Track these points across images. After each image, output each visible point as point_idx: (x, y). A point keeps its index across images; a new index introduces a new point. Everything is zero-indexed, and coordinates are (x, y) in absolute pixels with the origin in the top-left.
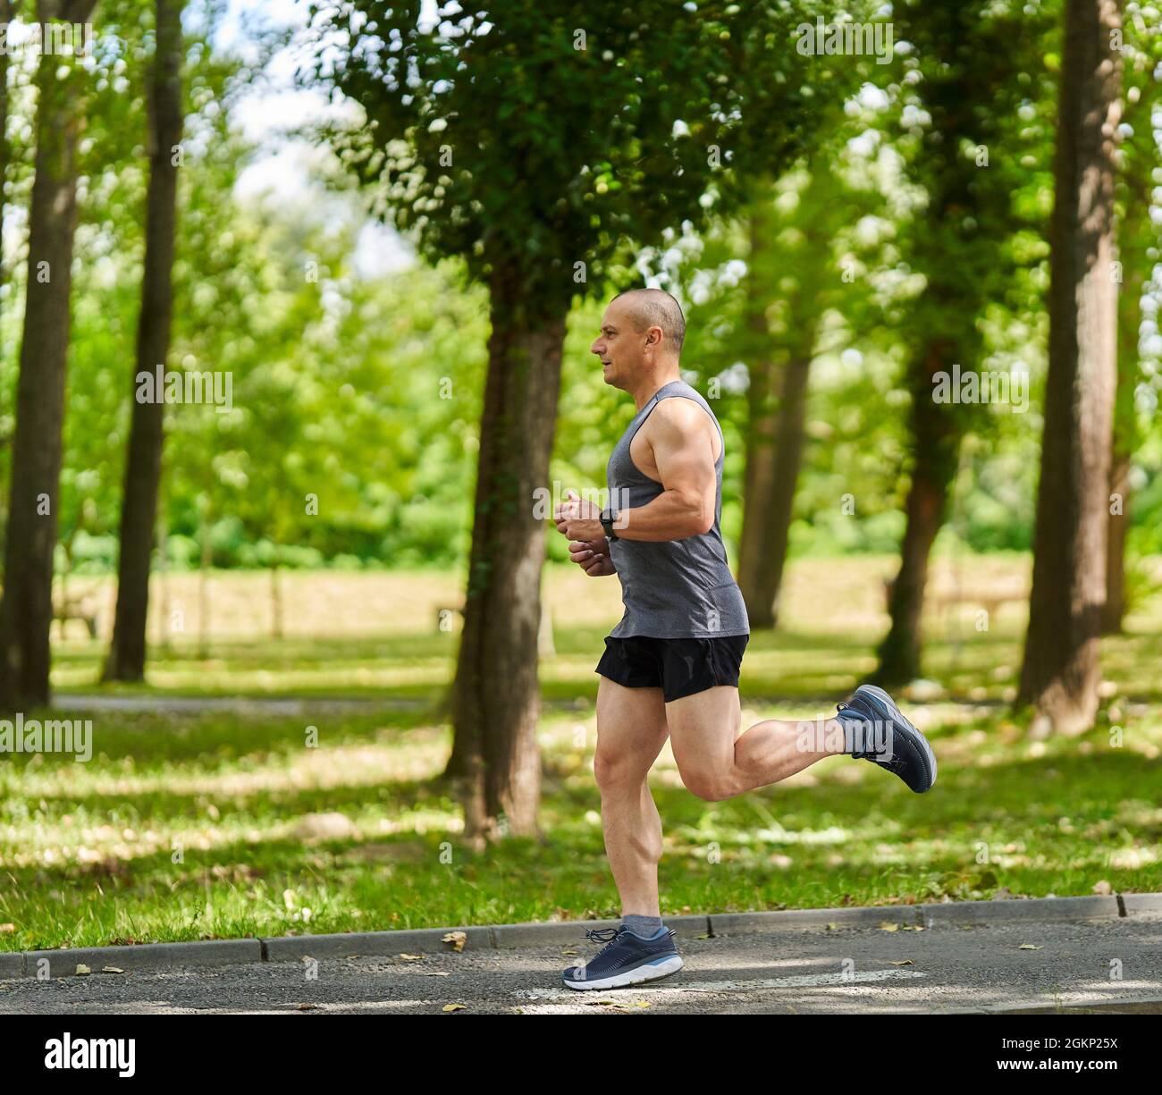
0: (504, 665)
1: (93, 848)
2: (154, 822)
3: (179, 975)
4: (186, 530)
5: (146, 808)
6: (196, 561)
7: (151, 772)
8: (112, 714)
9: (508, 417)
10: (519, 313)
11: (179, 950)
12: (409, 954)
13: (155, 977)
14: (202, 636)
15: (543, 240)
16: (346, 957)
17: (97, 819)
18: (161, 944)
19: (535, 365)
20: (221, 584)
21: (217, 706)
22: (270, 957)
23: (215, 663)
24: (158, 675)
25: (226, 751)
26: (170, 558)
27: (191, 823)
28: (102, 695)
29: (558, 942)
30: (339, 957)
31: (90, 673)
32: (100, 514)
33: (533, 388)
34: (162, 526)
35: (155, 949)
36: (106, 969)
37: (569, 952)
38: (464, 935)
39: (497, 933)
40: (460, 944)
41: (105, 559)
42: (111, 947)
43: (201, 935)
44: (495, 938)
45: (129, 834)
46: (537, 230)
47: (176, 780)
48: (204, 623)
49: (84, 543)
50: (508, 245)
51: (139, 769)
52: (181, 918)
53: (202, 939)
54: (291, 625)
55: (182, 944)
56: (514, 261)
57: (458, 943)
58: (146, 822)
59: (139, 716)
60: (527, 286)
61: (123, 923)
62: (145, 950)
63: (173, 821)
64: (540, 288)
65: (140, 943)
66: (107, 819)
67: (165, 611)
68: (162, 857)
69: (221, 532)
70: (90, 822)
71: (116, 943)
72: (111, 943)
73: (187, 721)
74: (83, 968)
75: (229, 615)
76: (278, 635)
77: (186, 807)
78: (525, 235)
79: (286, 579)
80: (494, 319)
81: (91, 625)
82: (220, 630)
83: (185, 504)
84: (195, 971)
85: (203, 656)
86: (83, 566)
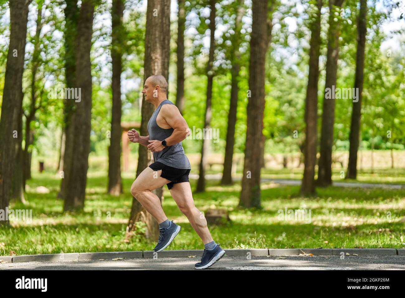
1: (346, 222)
2: (362, 216)
3: (374, 257)
4: (366, 139)
5: (360, 212)
6: (370, 147)
7: (360, 203)
8: (349, 188)
11: (373, 250)
13: (367, 257)
14: (372, 167)
17: (347, 215)
18: (368, 249)
20: (377, 154)
21: (377, 186)
22: (399, 254)
23: (375, 175)
25: (381, 198)
26: (362, 147)
27: (372, 216)
28: (346, 182)
32: (344, 135)
34: (361, 138)
35: (367, 250)
36: (354, 254)
41: (345, 147)
42: (355, 249)
43: (379, 247)
45: (356, 219)
47: (368, 205)
48: (372, 164)
49: (339, 143)
51: (357, 202)
52: (372, 242)
53: (379, 248)
54: (396, 165)
55: (374, 249)
58: (360, 216)
59: (356, 188)
61: (357, 242)
62: (364, 250)
63: (368, 216)
65: (363, 248)
66: (349, 215)
67: (361, 161)
68: (365, 226)
69: (376, 140)
70: (345, 215)
71: (356, 248)
72: (355, 248)
73: (369, 190)
74: (347, 254)
75: (379, 162)
76: (393, 167)
77: (370, 213)
79: (395, 152)
81: (342, 164)
82: (376, 166)
83: (366, 132)
84: (378, 256)
85: (372, 173)
86: (339, 149)
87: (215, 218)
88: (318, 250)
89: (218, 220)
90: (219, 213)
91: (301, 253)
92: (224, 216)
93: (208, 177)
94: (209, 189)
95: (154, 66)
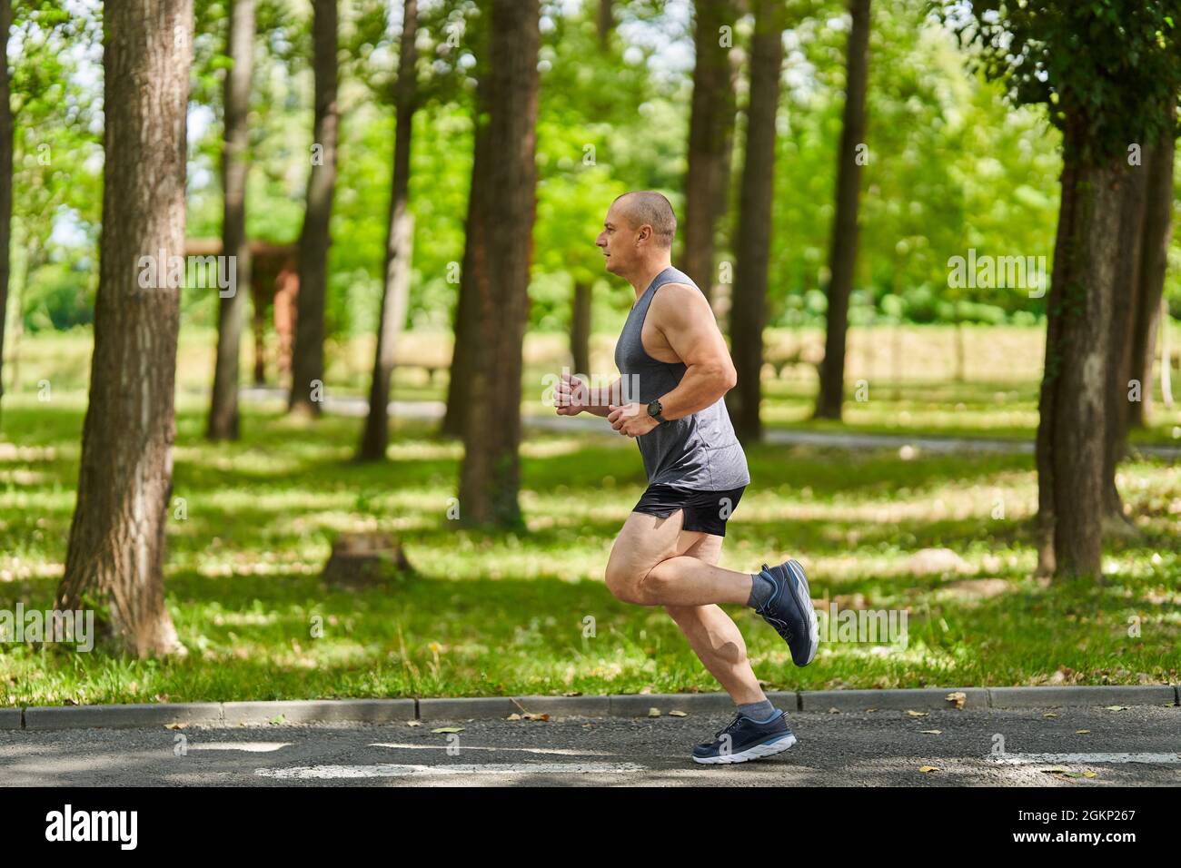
0: (1072, 439)
9: (1077, 238)
10: (1087, 152)
12: (917, 711)
15: (1105, 92)
16: (865, 710)
19: (1100, 195)
22: (805, 708)
23: (904, 404)
24: (853, 414)
25: (886, 485)
28: (809, 430)
29: (1044, 704)
30: (860, 710)
31: (801, 411)
33: (1098, 215)
36: (672, 712)
37: (1050, 714)
38: (964, 695)
39: (992, 695)
40: (961, 702)
42: (679, 695)
44: (990, 699)
46: (1099, 85)
50: (1076, 99)
54: (971, 371)
56: (1083, 110)
57: (959, 702)
60: (1093, 131)
64: (1104, 132)
71: (684, 691)
72: (680, 691)
74: (655, 711)
76: (959, 380)
78: (1089, 89)
79: (969, 333)
80: (1066, 157)
85: (896, 397)
87: (359, 561)
88: (568, 701)
89: (367, 567)
90: (373, 547)
91: (516, 713)
92: (387, 555)
93: (400, 410)
94: (396, 451)
95: (140, 106)
